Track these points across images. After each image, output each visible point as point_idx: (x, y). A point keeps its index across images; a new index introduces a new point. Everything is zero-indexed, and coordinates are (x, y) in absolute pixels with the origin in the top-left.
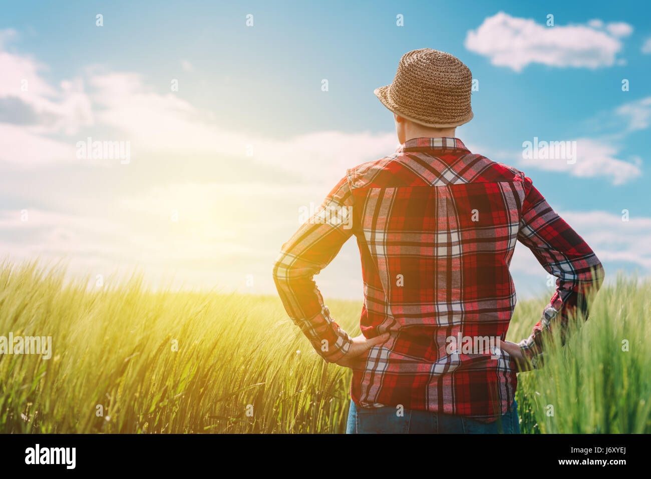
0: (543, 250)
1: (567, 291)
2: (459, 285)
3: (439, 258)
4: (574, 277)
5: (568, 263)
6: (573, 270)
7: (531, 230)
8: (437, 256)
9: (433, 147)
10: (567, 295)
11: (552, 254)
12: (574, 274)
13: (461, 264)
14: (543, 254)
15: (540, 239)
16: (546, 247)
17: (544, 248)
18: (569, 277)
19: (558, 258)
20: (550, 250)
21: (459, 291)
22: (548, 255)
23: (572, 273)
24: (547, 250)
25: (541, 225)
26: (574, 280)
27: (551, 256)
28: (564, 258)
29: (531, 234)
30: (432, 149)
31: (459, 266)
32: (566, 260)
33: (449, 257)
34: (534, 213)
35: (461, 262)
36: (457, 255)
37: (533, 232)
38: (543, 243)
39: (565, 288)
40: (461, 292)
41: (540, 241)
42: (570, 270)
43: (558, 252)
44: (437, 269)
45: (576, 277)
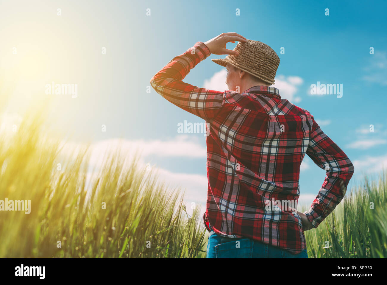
0: (320, 154)
1: (334, 178)
2: (273, 172)
3: (263, 154)
4: (339, 170)
5: (335, 162)
6: (338, 166)
7: (314, 143)
8: (263, 153)
9: (269, 92)
10: (334, 181)
11: (325, 156)
12: (338, 168)
13: (275, 160)
14: (319, 157)
15: (319, 148)
16: (322, 152)
17: (321, 153)
18: (336, 169)
19: (329, 159)
20: (325, 155)
21: (272, 176)
22: (323, 158)
23: (337, 167)
24: (323, 155)
25: (320, 140)
26: (339, 171)
27: (325, 158)
28: (333, 159)
29: (313, 145)
30: (269, 93)
31: (274, 160)
32: (334, 160)
33: (269, 154)
34: (316, 133)
35: (275, 158)
36: (274, 154)
37: (315, 144)
38: (320, 150)
39: (333, 176)
40: (273, 176)
41: (319, 149)
42: (336, 166)
43: (330, 155)
44: (261, 161)
45: (340, 169)
